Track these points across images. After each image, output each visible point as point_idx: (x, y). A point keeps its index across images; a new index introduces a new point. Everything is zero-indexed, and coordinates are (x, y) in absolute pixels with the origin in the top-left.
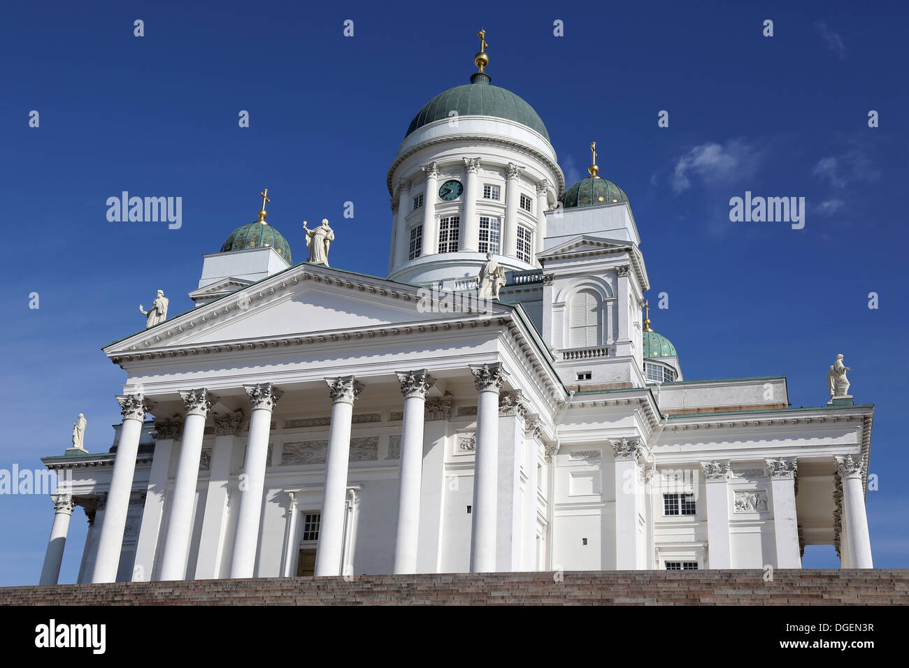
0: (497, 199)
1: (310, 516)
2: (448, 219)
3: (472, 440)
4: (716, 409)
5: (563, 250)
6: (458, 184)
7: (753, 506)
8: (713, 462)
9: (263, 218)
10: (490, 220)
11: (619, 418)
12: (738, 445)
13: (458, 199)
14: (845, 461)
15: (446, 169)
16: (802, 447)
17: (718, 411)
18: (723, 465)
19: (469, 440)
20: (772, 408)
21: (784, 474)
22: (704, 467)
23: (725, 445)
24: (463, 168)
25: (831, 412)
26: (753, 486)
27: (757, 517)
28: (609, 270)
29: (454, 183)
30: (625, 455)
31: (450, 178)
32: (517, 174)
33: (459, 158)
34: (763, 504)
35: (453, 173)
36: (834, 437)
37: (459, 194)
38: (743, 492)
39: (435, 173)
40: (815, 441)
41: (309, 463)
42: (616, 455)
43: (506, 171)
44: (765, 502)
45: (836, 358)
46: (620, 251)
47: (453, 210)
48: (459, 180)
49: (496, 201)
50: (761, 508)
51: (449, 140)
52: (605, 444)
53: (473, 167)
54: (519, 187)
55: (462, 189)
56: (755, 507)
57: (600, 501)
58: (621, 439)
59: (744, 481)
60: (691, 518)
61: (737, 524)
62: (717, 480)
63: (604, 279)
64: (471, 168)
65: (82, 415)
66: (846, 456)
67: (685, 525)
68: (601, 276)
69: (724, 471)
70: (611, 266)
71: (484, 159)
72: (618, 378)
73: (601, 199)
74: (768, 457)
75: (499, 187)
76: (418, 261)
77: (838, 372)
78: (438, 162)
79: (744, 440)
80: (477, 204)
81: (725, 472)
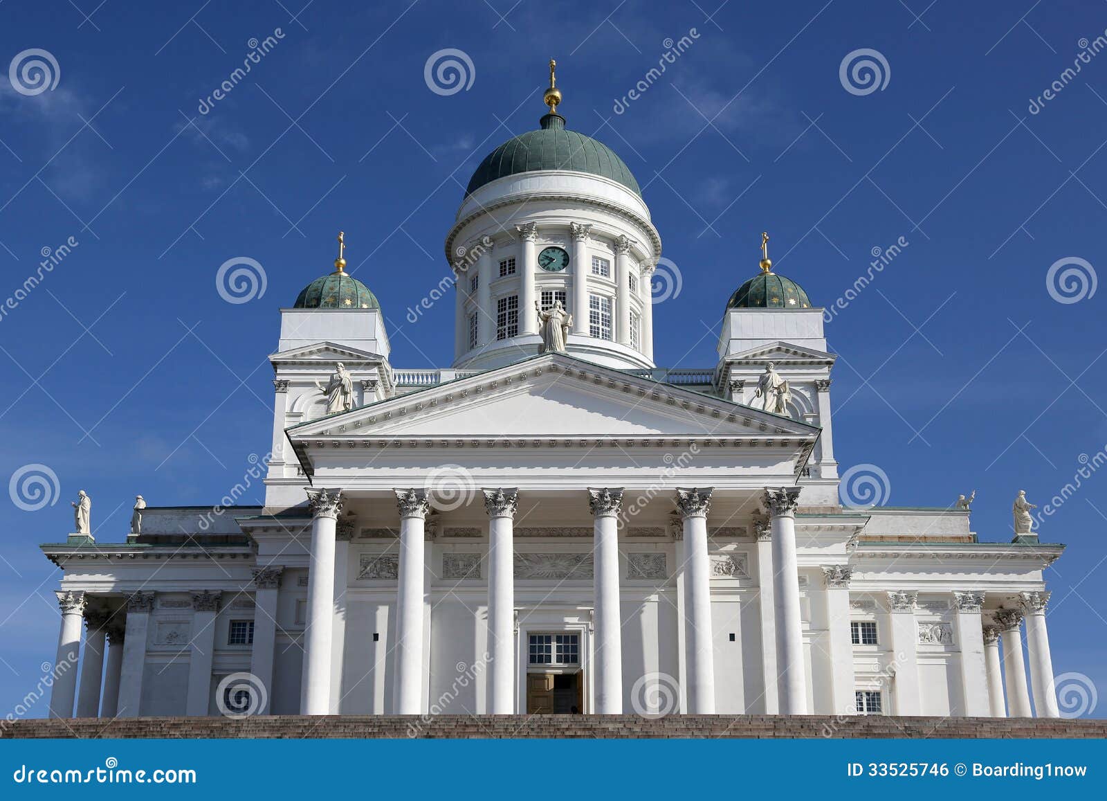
0: (605, 275)
1: (535, 637)
2: (551, 293)
3: (728, 564)
4: (900, 537)
5: (754, 355)
6: (562, 253)
7: (937, 637)
8: (900, 592)
9: (341, 268)
10: (600, 299)
11: (829, 544)
12: (923, 576)
13: (564, 271)
14: (1030, 597)
15: (545, 233)
16: (990, 582)
17: (903, 540)
18: (910, 596)
19: (724, 564)
20: (958, 541)
21: (971, 608)
22: (891, 597)
23: (910, 576)
24: (570, 234)
25: (1023, 549)
26: (937, 618)
27: (942, 649)
28: (807, 383)
29: (557, 251)
30: (838, 583)
31: (551, 243)
32: (627, 250)
33: (567, 222)
34: (948, 636)
35: (554, 238)
36: (1019, 574)
37: (564, 265)
38: (927, 623)
39: (532, 235)
40: (1000, 577)
41: (529, 578)
42: (829, 583)
43: (616, 244)
44: (950, 635)
45: (1018, 495)
46: (819, 363)
47: (558, 284)
48: (564, 248)
49: (608, 279)
50: (946, 640)
51: (552, 199)
52: (818, 570)
53: (582, 235)
54: (629, 265)
55: (568, 260)
56: (940, 639)
57: (808, 629)
58: (834, 567)
59: (927, 612)
60: (873, 648)
61: (923, 655)
62: (904, 611)
63: (802, 392)
64: (580, 235)
65: (83, 492)
66: (1033, 593)
67: (869, 655)
68: (797, 388)
69: (910, 602)
70: (811, 379)
71: (596, 226)
72: (825, 501)
73: (792, 302)
74: (956, 589)
75: (608, 262)
76: (515, 342)
77: (1020, 509)
78: (539, 222)
79: (929, 572)
80: (588, 280)
81: (912, 603)
